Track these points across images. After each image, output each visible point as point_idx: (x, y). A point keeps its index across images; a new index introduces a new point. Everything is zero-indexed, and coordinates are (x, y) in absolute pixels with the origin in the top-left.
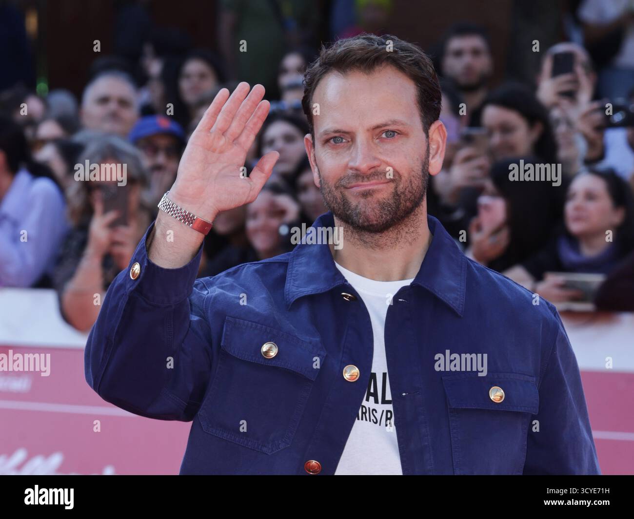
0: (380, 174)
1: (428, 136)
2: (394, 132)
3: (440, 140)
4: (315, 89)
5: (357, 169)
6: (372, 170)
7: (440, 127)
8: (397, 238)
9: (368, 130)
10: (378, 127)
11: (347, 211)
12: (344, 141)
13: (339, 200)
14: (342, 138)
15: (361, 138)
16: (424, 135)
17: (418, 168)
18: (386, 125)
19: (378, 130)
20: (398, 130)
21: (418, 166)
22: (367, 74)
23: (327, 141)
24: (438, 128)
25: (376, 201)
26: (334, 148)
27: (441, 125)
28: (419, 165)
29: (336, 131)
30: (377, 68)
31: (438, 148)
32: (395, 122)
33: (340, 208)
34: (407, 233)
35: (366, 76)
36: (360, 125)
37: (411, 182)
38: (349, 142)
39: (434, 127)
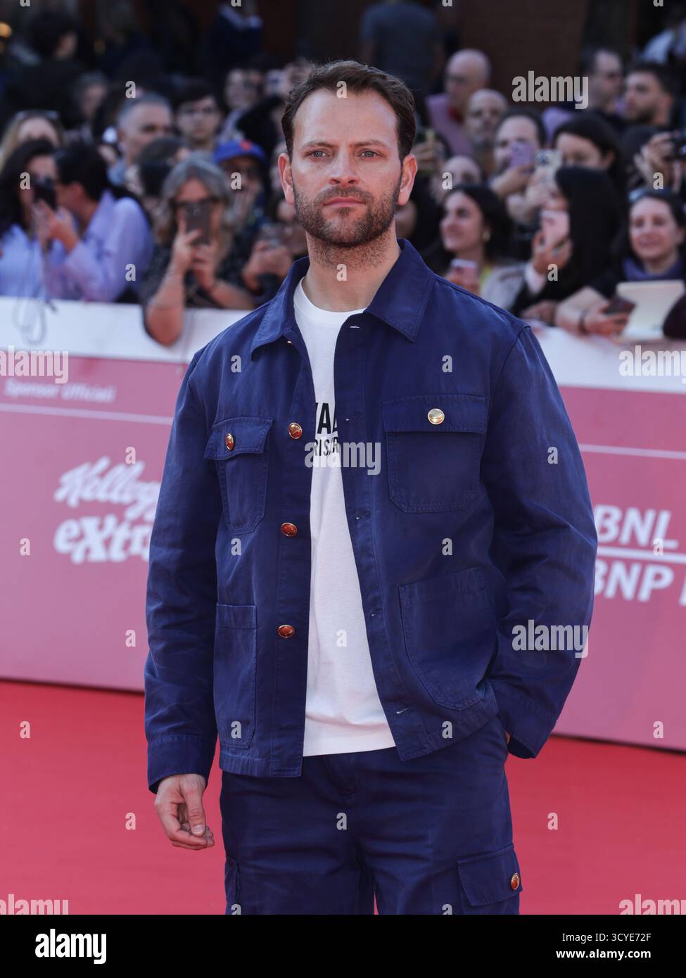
0: (357, 191)
1: (402, 165)
2: (373, 153)
3: (410, 174)
4: (299, 106)
5: (337, 181)
6: (351, 185)
7: (412, 162)
8: (362, 260)
9: (351, 146)
10: (360, 145)
11: (320, 227)
12: (324, 154)
13: (314, 217)
14: (322, 152)
15: (343, 153)
16: (398, 162)
17: (389, 192)
18: (367, 144)
19: (359, 149)
20: (379, 152)
21: (389, 190)
22: (357, 94)
23: (308, 154)
24: (410, 161)
25: (352, 221)
26: (315, 161)
27: (413, 159)
28: (391, 189)
29: (321, 144)
30: (365, 91)
31: (408, 180)
32: (376, 143)
33: (313, 224)
34: (372, 255)
35: (355, 96)
36: (344, 140)
37: (382, 205)
38: (329, 156)
39: (407, 159)
